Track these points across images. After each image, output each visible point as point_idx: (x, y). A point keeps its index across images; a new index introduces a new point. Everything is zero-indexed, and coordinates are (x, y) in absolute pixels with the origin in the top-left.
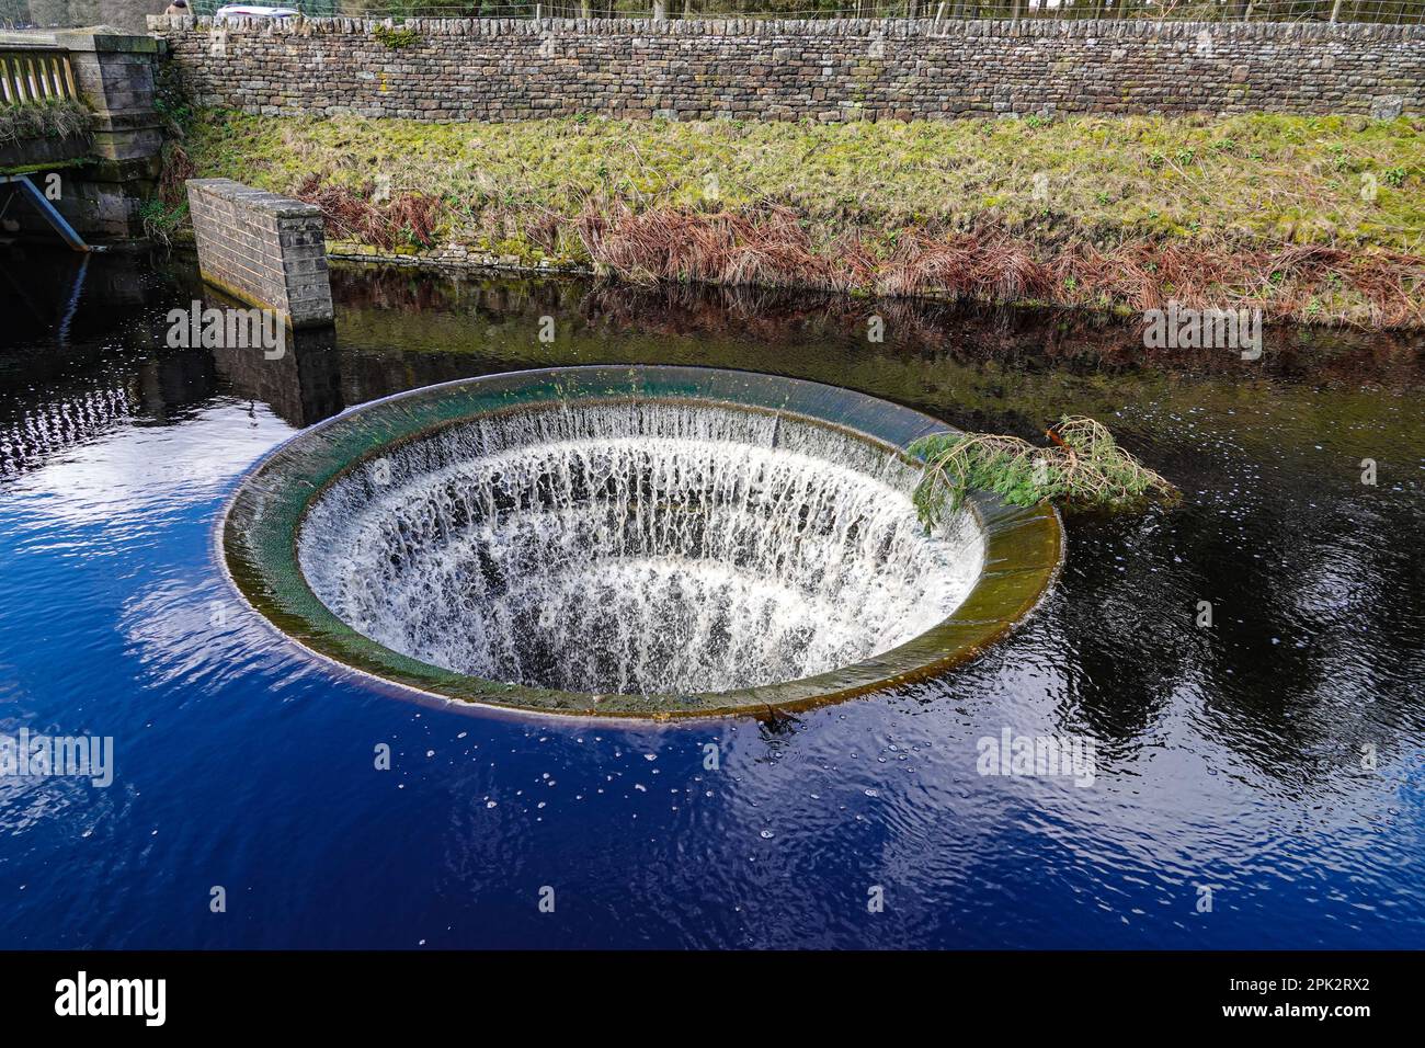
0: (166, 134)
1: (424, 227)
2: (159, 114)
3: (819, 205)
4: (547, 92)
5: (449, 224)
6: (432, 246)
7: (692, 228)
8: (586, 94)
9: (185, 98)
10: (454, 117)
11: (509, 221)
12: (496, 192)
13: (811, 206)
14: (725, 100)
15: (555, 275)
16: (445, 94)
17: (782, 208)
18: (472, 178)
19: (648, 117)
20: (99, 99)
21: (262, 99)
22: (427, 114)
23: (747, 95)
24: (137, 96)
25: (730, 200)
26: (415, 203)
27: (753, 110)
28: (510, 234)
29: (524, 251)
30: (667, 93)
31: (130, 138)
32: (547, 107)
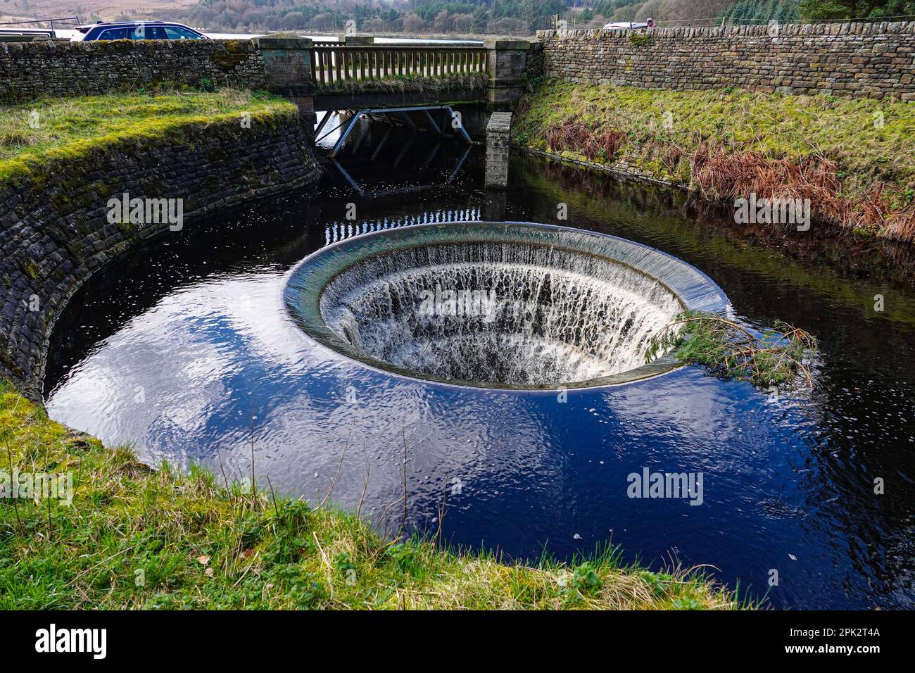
0: (525, 90)
1: (612, 148)
2: (523, 80)
3: (858, 161)
4: (713, 72)
5: (625, 150)
6: (612, 161)
7: (759, 168)
8: (736, 75)
9: (542, 73)
10: (660, 86)
11: (656, 151)
12: (655, 133)
13: (851, 162)
14: (829, 81)
15: (669, 186)
16: (658, 73)
17: (828, 162)
18: (647, 123)
19: (771, 91)
20: (493, 73)
21: (573, 74)
22: (646, 85)
23: (846, 78)
24: (513, 71)
25: (793, 151)
26: (613, 134)
27: (849, 89)
28: (653, 159)
29: (657, 169)
30: (789, 75)
31: (504, 92)
32: (711, 83)
